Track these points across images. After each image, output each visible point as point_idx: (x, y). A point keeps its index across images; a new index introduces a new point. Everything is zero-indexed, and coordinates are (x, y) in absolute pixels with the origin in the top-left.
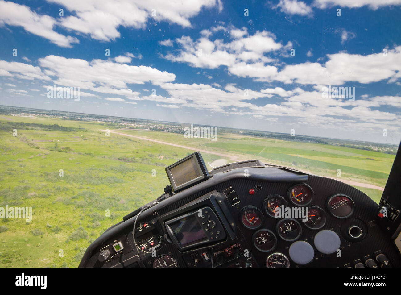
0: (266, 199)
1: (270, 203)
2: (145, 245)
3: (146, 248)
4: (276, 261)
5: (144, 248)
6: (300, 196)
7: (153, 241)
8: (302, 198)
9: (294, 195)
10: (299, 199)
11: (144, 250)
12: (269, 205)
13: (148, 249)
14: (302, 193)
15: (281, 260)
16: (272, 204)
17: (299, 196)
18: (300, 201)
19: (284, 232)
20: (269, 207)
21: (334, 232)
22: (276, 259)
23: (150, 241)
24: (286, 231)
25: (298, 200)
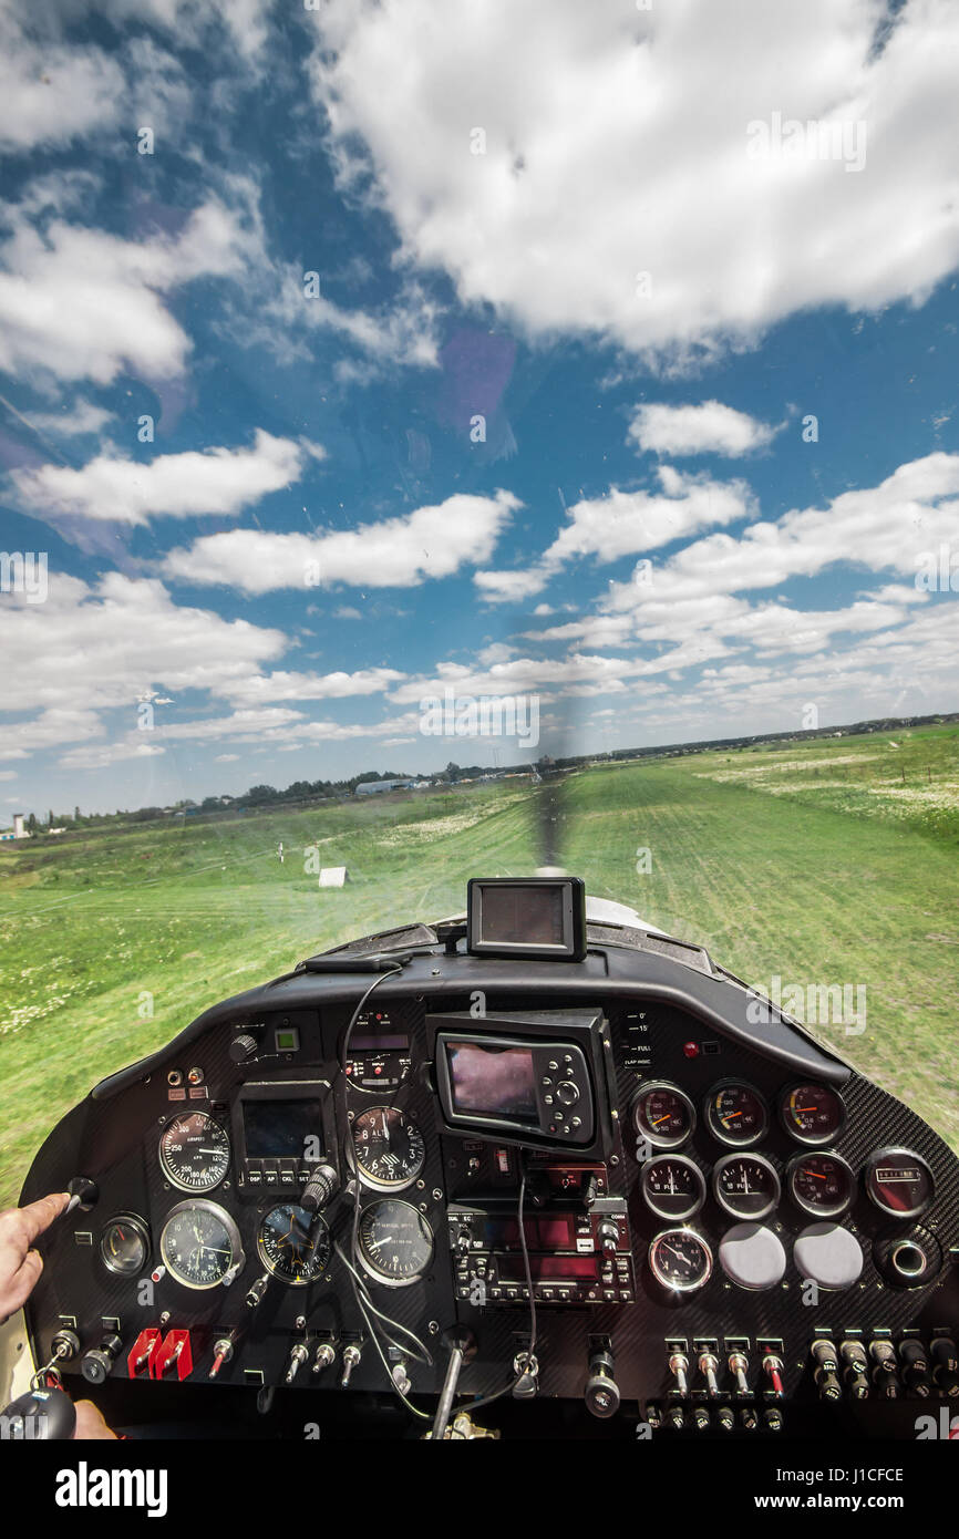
0: (718, 1085)
1: (726, 1097)
2: (358, 1066)
3: (356, 1074)
4: (677, 1250)
5: (353, 1072)
6: (808, 1115)
7: (383, 1064)
8: (812, 1120)
9: (793, 1105)
10: (803, 1121)
11: (351, 1076)
12: (719, 1101)
13: (361, 1078)
14: (815, 1109)
15: (692, 1252)
16: (728, 1103)
17: (805, 1113)
18: (803, 1126)
19: (730, 1186)
20: (719, 1106)
21: (857, 1244)
22: (680, 1246)
23: (376, 1061)
24: (735, 1186)
25: (798, 1120)
